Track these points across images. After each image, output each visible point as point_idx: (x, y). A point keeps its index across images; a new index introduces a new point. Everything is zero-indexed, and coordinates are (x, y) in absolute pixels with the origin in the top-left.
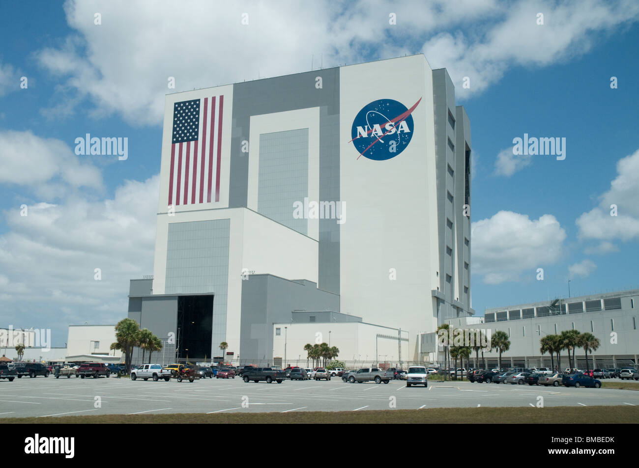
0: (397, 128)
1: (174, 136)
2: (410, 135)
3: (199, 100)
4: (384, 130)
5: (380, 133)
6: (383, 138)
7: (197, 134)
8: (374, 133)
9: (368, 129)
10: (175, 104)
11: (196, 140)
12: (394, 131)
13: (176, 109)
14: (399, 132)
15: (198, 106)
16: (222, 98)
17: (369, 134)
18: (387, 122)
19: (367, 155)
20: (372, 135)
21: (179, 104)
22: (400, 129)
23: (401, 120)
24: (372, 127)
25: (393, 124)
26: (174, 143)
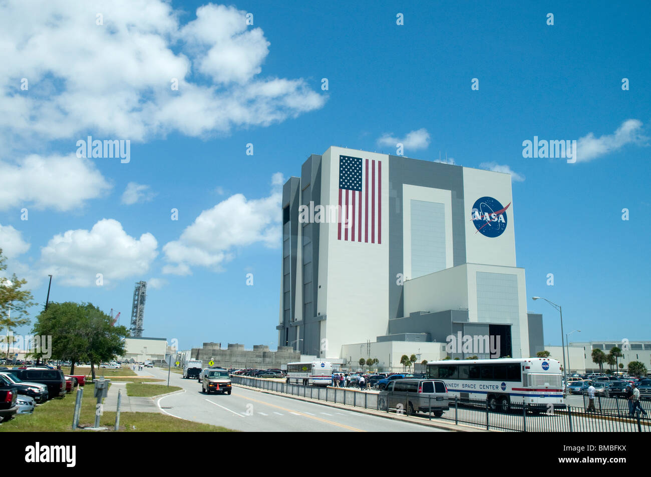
0: (498, 218)
1: (340, 183)
2: (505, 224)
3: (361, 159)
4: (491, 217)
5: (489, 219)
6: (491, 223)
7: (361, 185)
8: (485, 218)
9: (482, 215)
10: (341, 156)
11: (360, 191)
12: (496, 219)
13: (341, 161)
14: (499, 221)
15: (361, 163)
16: (380, 163)
17: (482, 218)
18: (492, 213)
19: (481, 231)
20: (484, 219)
21: (344, 157)
22: (500, 220)
23: (500, 214)
24: (484, 214)
25: (496, 215)
26: (340, 188)
